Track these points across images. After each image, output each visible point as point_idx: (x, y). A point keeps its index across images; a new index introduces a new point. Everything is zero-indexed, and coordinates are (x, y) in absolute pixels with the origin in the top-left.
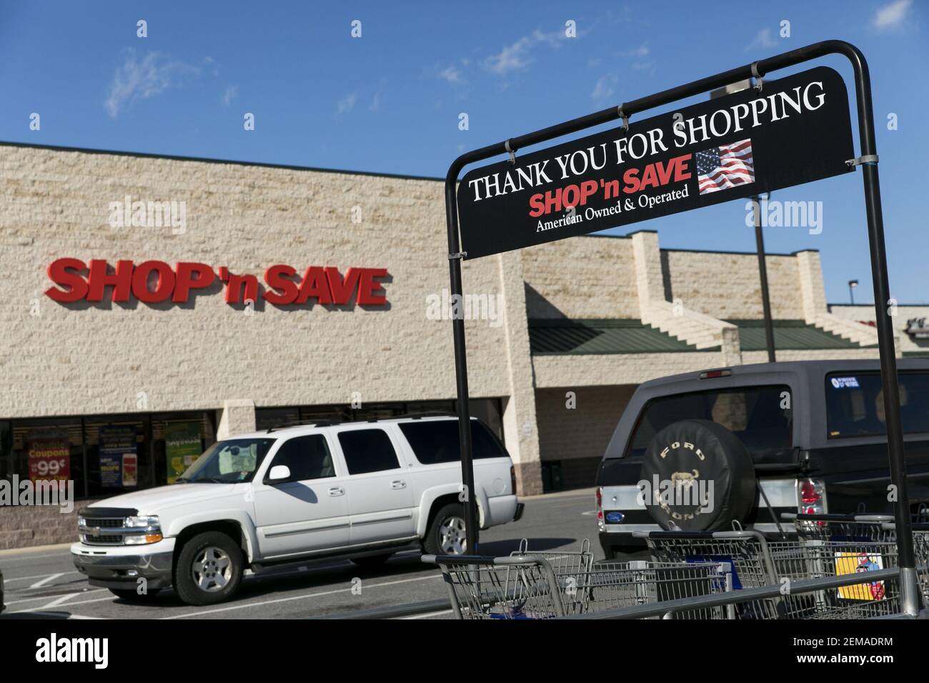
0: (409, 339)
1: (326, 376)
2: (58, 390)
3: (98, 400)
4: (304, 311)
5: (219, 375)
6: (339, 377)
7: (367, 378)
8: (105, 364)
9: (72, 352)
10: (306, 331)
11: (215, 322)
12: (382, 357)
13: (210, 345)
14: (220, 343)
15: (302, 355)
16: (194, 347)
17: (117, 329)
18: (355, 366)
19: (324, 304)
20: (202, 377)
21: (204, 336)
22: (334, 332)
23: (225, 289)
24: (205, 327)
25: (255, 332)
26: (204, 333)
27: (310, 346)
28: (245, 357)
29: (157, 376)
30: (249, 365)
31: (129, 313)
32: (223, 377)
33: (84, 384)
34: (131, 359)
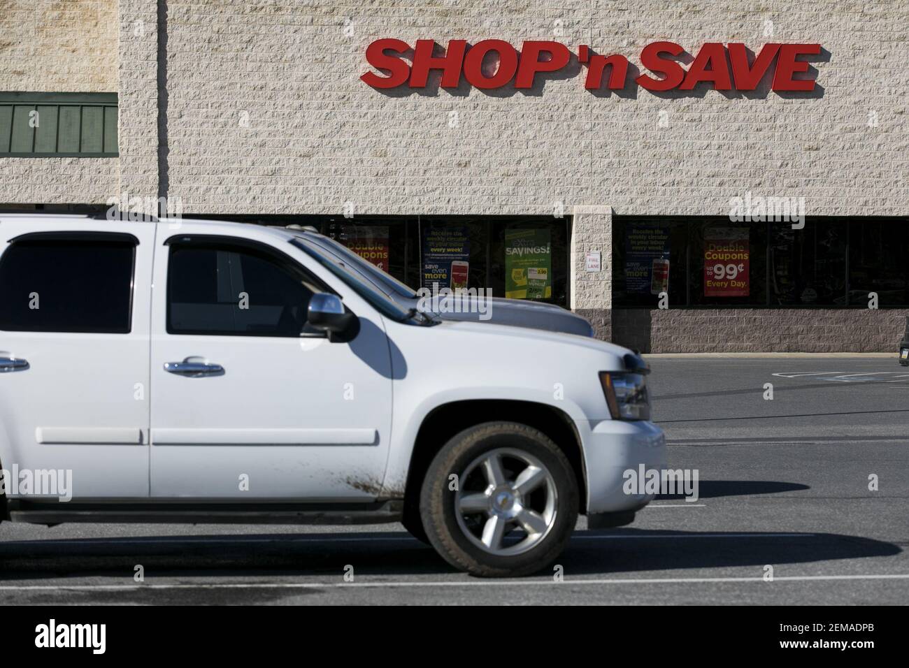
0: (849, 136)
1: (718, 180)
2: (370, 186)
3: (416, 199)
4: (693, 99)
5: (570, 175)
6: (737, 183)
7: (778, 186)
8: (427, 159)
9: (388, 144)
10: (694, 123)
11: (569, 112)
12: (804, 159)
13: (559, 140)
14: (574, 137)
15: (686, 153)
16: (538, 141)
17: (443, 120)
18: (762, 169)
19: (722, 91)
20: (547, 177)
21: (553, 128)
22: (736, 125)
23: (585, 71)
24: (555, 118)
25: (622, 124)
26: (553, 125)
27: (698, 142)
28: (606, 154)
29: (490, 175)
30: (610, 164)
31: (458, 100)
32: (575, 177)
33: (401, 181)
34: (458, 154)
